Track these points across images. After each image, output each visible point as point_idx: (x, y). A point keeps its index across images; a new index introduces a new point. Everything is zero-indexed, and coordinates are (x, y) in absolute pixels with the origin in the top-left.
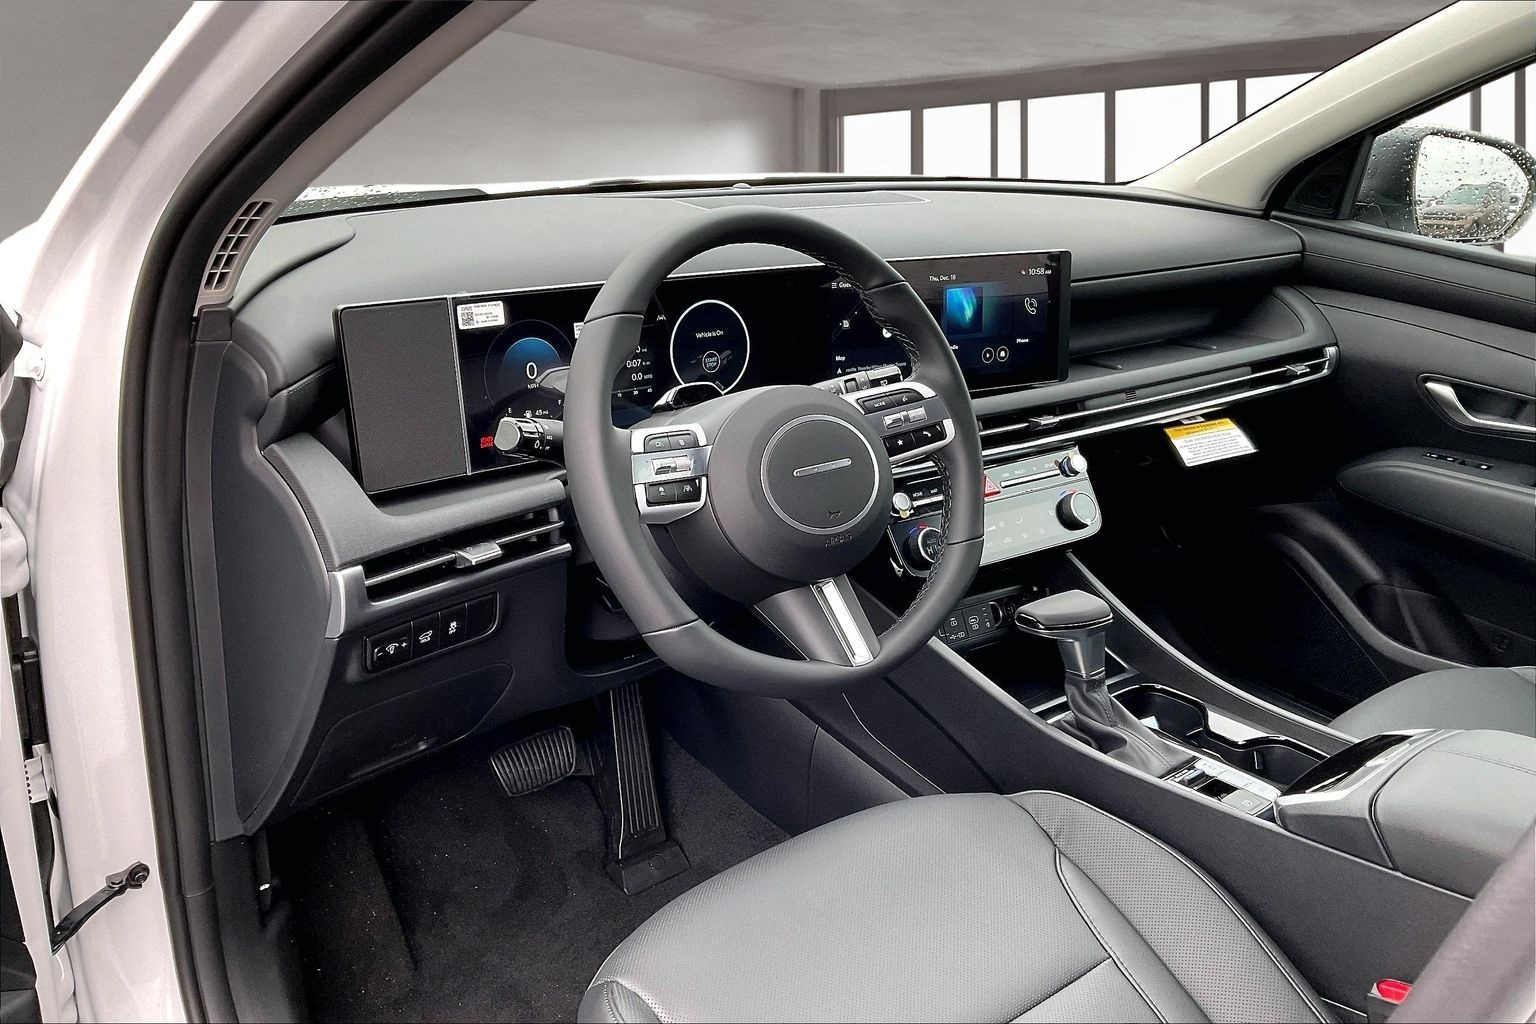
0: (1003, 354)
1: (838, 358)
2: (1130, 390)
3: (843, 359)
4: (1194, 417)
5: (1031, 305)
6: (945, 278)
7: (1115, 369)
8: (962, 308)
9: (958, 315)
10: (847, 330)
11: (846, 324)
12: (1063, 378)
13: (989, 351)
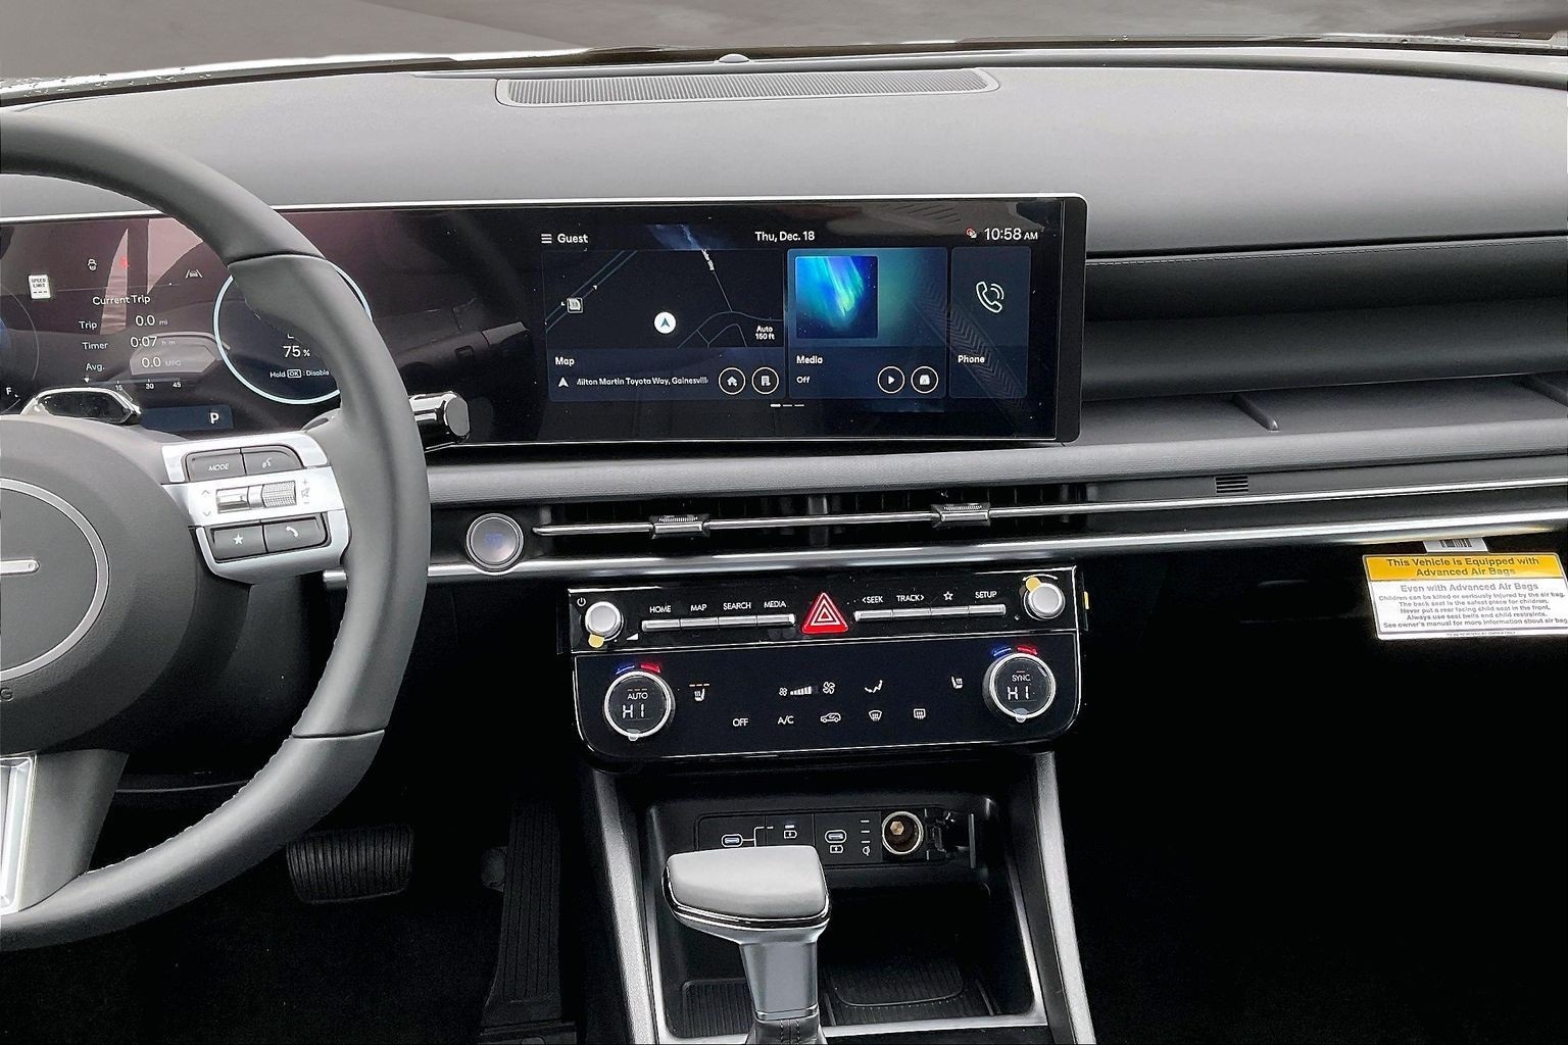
0: (925, 380)
1: (559, 361)
2: (1232, 478)
3: (571, 362)
4: (1465, 541)
5: (991, 295)
6: (790, 237)
7: (1265, 424)
8: (829, 292)
9: (821, 304)
10: (575, 315)
11: (574, 305)
12: (1068, 435)
13: (893, 373)
